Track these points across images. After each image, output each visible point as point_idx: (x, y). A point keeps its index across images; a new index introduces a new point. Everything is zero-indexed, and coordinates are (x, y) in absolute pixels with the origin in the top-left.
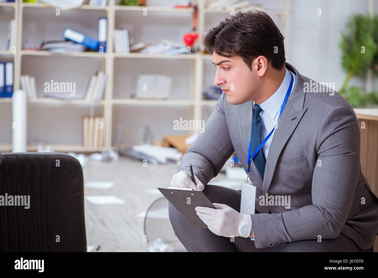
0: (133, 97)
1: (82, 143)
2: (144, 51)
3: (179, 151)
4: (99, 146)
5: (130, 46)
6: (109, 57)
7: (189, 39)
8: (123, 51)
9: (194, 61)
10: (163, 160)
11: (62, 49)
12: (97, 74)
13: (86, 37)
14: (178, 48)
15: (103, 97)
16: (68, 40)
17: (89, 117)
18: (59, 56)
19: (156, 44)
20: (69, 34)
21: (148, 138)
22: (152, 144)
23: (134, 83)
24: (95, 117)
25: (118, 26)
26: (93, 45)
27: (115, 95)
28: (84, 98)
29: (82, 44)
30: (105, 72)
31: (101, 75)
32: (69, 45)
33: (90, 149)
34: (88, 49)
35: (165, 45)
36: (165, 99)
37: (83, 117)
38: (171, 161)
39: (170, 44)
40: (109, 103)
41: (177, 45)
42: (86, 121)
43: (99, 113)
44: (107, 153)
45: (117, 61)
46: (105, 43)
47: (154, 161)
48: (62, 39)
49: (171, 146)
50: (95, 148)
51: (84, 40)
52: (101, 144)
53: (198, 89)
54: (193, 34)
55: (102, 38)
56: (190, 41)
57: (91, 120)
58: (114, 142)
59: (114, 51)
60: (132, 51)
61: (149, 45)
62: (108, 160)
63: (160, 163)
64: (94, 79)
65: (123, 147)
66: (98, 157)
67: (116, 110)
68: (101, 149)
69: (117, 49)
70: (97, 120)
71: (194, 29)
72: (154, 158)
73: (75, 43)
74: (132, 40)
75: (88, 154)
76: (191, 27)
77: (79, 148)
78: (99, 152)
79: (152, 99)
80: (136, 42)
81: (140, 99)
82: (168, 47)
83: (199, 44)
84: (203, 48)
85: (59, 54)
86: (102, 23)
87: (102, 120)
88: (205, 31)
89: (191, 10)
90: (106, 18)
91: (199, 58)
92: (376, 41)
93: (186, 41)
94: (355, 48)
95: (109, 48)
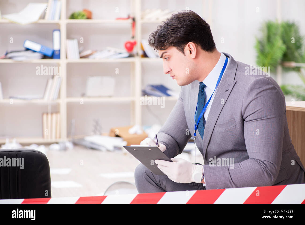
0: (83, 95)
1: (43, 136)
2: (91, 57)
3: (124, 140)
4: (56, 138)
5: (80, 53)
6: (62, 61)
7: (128, 45)
8: (74, 57)
9: (133, 64)
10: (111, 148)
11: (23, 57)
12: (53, 77)
13: (42, 47)
14: (120, 53)
15: (59, 97)
16: (27, 49)
17: (47, 114)
18: (21, 63)
19: (101, 51)
20: (29, 44)
21: (97, 130)
22: (101, 134)
23: (84, 84)
24: (52, 114)
25: (69, 37)
26: (49, 53)
27: (69, 95)
28: (43, 98)
29: (39, 52)
30: (59, 76)
31: (56, 78)
32: (28, 53)
33: (49, 140)
34: (45, 57)
35: (109, 51)
36: (110, 97)
37: (43, 114)
38: (117, 148)
39: (113, 50)
40: (63, 102)
41: (119, 51)
42: (45, 116)
43: (56, 110)
44: (64, 143)
45: (70, 66)
46: (59, 51)
47: (103, 149)
48: (23, 49)
49: (117, 136)
50: (54, 140)
51: (41, 49)
52: (58, 136)
53: (138, 89)
54: (132, 41)
55: (56, 47)
56: (130, 47)
57: (50, 116)
58: (69, 134)
59: (67, 58)
60: (81, 57)
61: (96, 51)
62: (65, 149)
63: (108, 151)
64: (50, 81)
65: (77, 138)
66: (56, 147)
67: (70, 107)
68: (58, 140)
69: (69, 56)
70: (54, 116)
71: (133, 37)
72: (103, 147)
73: (34, 51)
74: (81, 48)
75: (47, 144)
76: (131, 35)
77: (40, 140)
78: (57, 143)
79: (100, 97)
80: (85, 49)
81: (89, 97)
82: (112, 53)
83: (137, 50)
84: (141, 53)
85: (21, 61)
86: (56, 34)
87: (59, 115)
88: (143, 38)
89: (130, 21)
90: (59, 30)
91: (138, 61)
92: (284, 42)
93: (127, 48)
94: (267, 48)
95: (63, 55)
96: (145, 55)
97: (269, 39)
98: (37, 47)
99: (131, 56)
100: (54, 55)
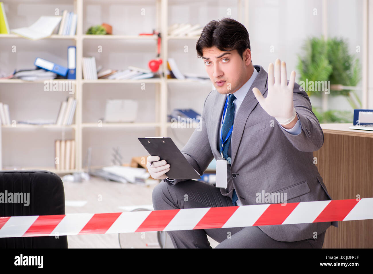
0: (102, 120)
1: (55, 166)
2: (111, 77)
4: (70, 168)
5: (98, 73)
6: (78, 82)
7: (153, 64)
8: (91, 77)
9: (159, 85)
10: (132, 180)
11: (34, 77)
12: (67, 100)
13: (55, 65)
14: (144, 73)
15: (74, 122)
16: (39, 68)
17: (61, 141)
18: (31, 84)
19: (122, 71)
20: (40, 63)
21: (117, 160)
22: (121, 165)
23: (103, 107)
24: (66, 141)
25: (85, 55)
26: (64, 73)
27: (85, 121)
28: (56, 123)
29: (53, 71)
30: (75, 99)
31: (71, 100)
32: (40, 73)
33: (62, 171)
34: (58, 77)
35: (131, 71)
36: (132, 122)
37: (55, 142)
38: (140, 180)
39: (135, 70)
40: (79, 127)
41: (142, 71)
42: (58, 144)
43: (70, 137)
44: (79, 174)
45: (86, 87)
46: (75, 70)
47: (124, 181)
48: (34, 67)
49: (140, 166)
50: (68, 171)
51: (54, 68)
52: (72, 166)
53: (164, 112)
54: (158, 59)
55: (72, 66)
56: (155, 66)
57: (63, 143)
58: (84, 165)
59: (83, 78)
60: (99, 78)
61: (117, 71)
62: (81, 180)
63: (129, 182)
64: (65, 104)
65: (93, 168)
66: (70, 178)
67: (86, 134)
68: (72, 171)
69: (86, 76)
70: (68, 143)
71: (159, 55)
72: (123, 178)
73: (47, 70)
74: (100, 68)
76: (156, 53)
78: (71, 174)
79: (120, 122)
80: (103, 69)
81: (108, 123)
82: (134, 72)
83: (163, 69)
84: (167, 73)
85: (31, 81)
86: (72, 51)
87: (73, 143)
88: (169, 56)
89: (155, 37)
90: (75, 47)
91: (163, 82)
92: (330, 62)
93: (151, 67)
94: (311, 69)
95: (79, 75)
96: (172, 76)
97: (313, 58)
98: (49, 66)
99: (156, 76)
100: (69, 75)
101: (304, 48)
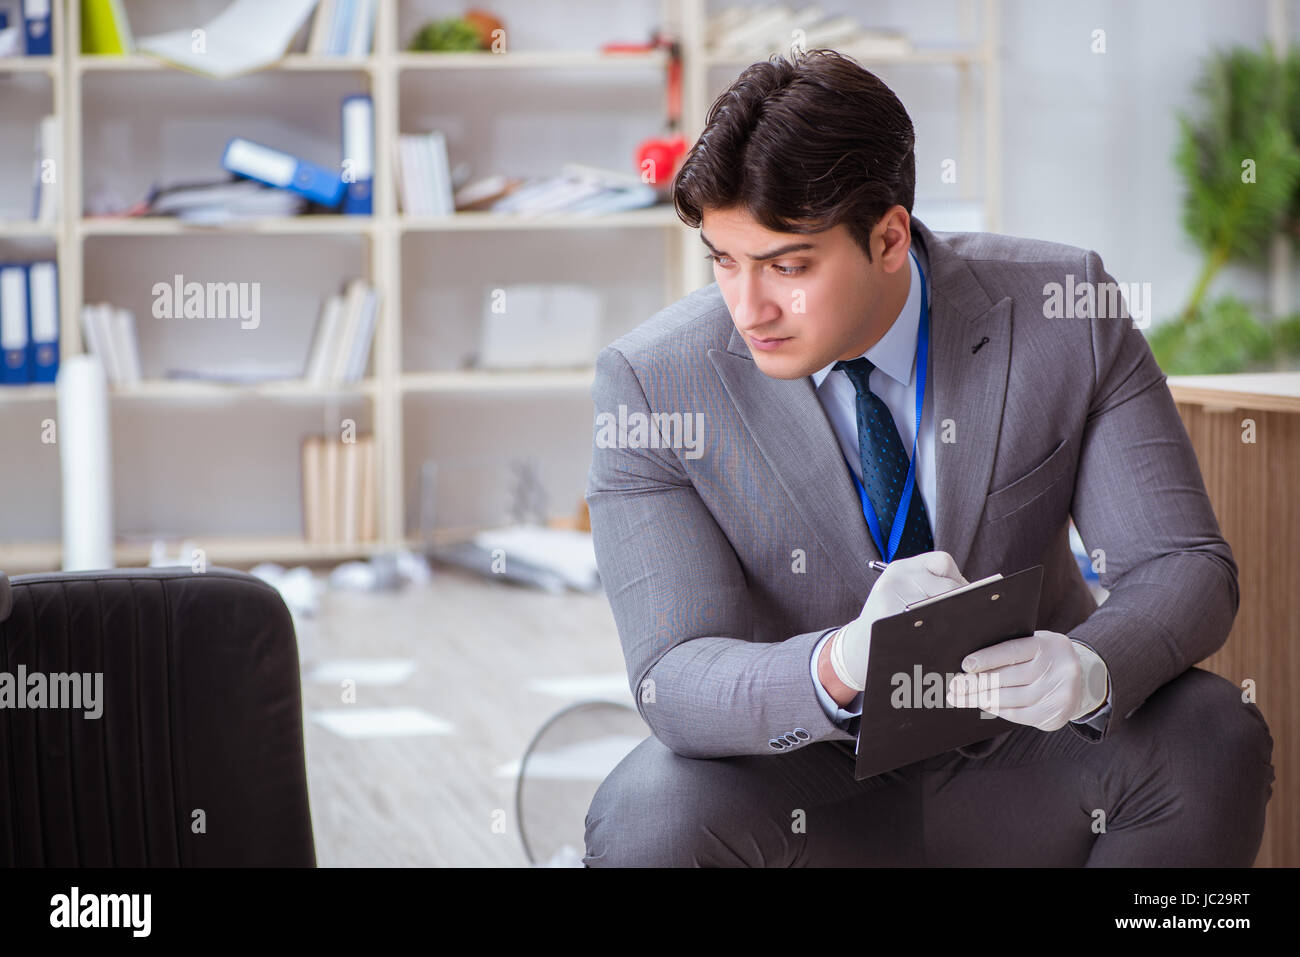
0: (471, 363)
1: (304, 532)
2: (503, 205)
4: (359, 537)
5: (456, 189)
6: (383, 229)
8: (431, 208)
9: (674, 233)
10: (582, 577)
11: (220, 209)
12: (344, 291)
13: (300, 166)
14: (620, 191)
15: (369, 370)
16: (239, 178)
17: (322, 440)
18: (213, 236)
19: (543, 180)
20: (244, 156)
21: (529, 505)
22: (544, 523)
23: (475, 312)
25: (410, 124)
26: (329, 192)
27: (412, 360)
28: (303, 376)
29: (290, 188)
30: (370, 284)
31: (358, 293)
32: (243, 195)
33: (330, 549)
34: (311, 207)
35: (575, 181)
36: (581, 368)
37: (303, 443)
39: (591, 178)
40: (388, 390)
41: (614, 179)
42: (313, 453)
44: (391, 560)
45: (414, 244)
46: (369, 183)
47: (551, 583)
48: (222, 175)
50: (349, 547)
51: (297, 175)
52: (367, 530)
54: (670, 139)
55: (355, 167)
56: (661, 164)
57: (332, 451)
58: (412, 523)
59: (400, 209)
60: (461, 208)
61: (520, 183)
62: (395, 584)
63: (572, 589)
64: (334, 308)
65: (443, 539)
66: (358, 576)
67: (417, 413)
68: (368, 548)
69: (411, 202)
70: (351, 449)
71: (673, 124)
72: (551, 572)
73: (267, 186)
74: (461, 172)
75: (322, 566)
76: (661, 119)
77: (294, 549)
78: (363, 560)
79: (538, 369)
80: (475, 176)
81: (495, 370)
82: (587, 188)
85: (212, 227)
86: (356, 116)
87: (369, 448)
89: (661, 57)
90: (367, 97)
93: (646, 166)
95: (384, 198)
97: (1237, 125)
98: (277, 168)
99: (663, 201)
100: (352, 200)
101: (1204, 88)
